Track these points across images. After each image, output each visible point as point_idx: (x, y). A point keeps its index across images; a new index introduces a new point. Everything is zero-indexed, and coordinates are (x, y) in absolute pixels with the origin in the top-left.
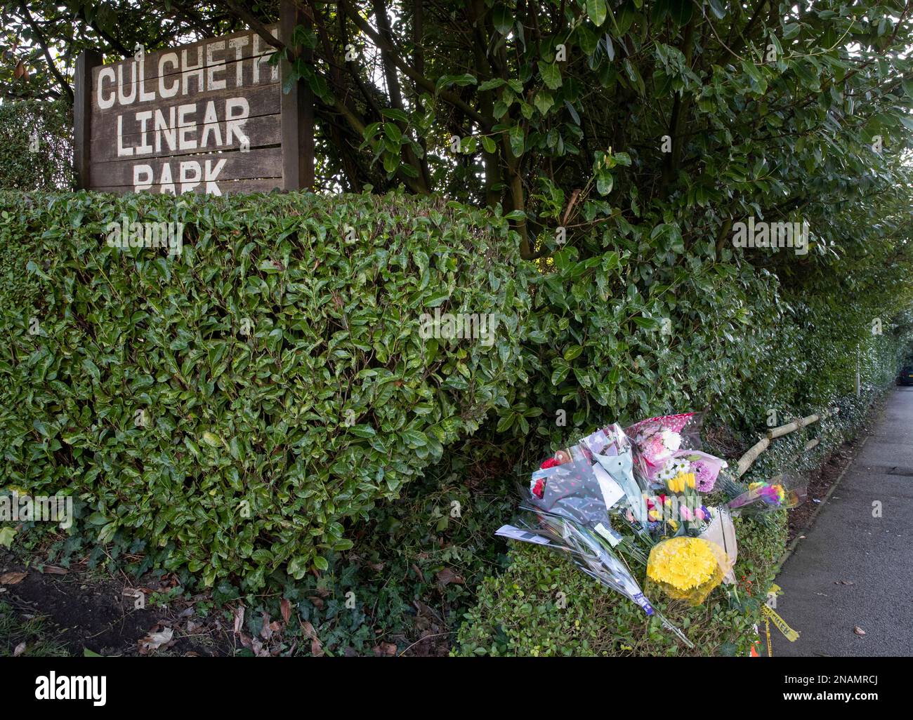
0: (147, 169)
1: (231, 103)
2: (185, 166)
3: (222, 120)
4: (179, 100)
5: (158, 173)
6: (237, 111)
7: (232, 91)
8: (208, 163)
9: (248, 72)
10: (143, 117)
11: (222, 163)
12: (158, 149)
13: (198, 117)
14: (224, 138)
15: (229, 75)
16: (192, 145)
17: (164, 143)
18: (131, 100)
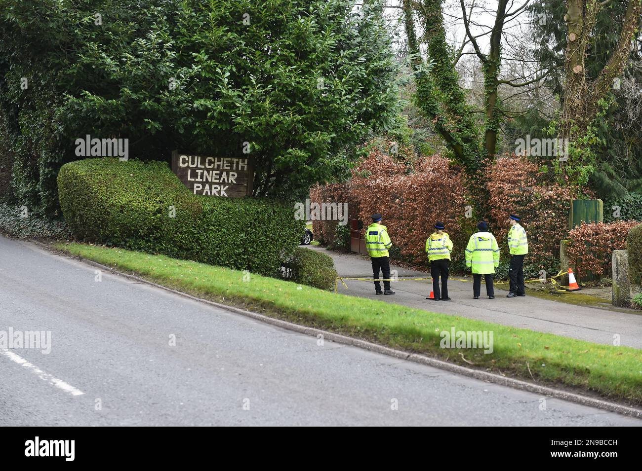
0: (200, 185)
1: (231, 173)
2: (214, 186)
3: (228, 177)
4: (213, 169)
5: (204, 187)
6: (233, 175)
7: (232, 170)
8: (222, 186)
9: (237, 167)
10: (199, 172)
11: (227, 187)
12: (204, 180)
13: (221, 175)
14: (228, 181)
15: (231, 166)
16: (218, 181)
17: (207, 179)
18: (195, 166)
